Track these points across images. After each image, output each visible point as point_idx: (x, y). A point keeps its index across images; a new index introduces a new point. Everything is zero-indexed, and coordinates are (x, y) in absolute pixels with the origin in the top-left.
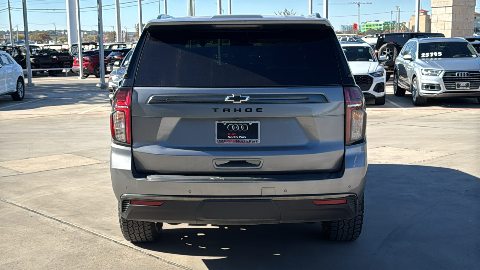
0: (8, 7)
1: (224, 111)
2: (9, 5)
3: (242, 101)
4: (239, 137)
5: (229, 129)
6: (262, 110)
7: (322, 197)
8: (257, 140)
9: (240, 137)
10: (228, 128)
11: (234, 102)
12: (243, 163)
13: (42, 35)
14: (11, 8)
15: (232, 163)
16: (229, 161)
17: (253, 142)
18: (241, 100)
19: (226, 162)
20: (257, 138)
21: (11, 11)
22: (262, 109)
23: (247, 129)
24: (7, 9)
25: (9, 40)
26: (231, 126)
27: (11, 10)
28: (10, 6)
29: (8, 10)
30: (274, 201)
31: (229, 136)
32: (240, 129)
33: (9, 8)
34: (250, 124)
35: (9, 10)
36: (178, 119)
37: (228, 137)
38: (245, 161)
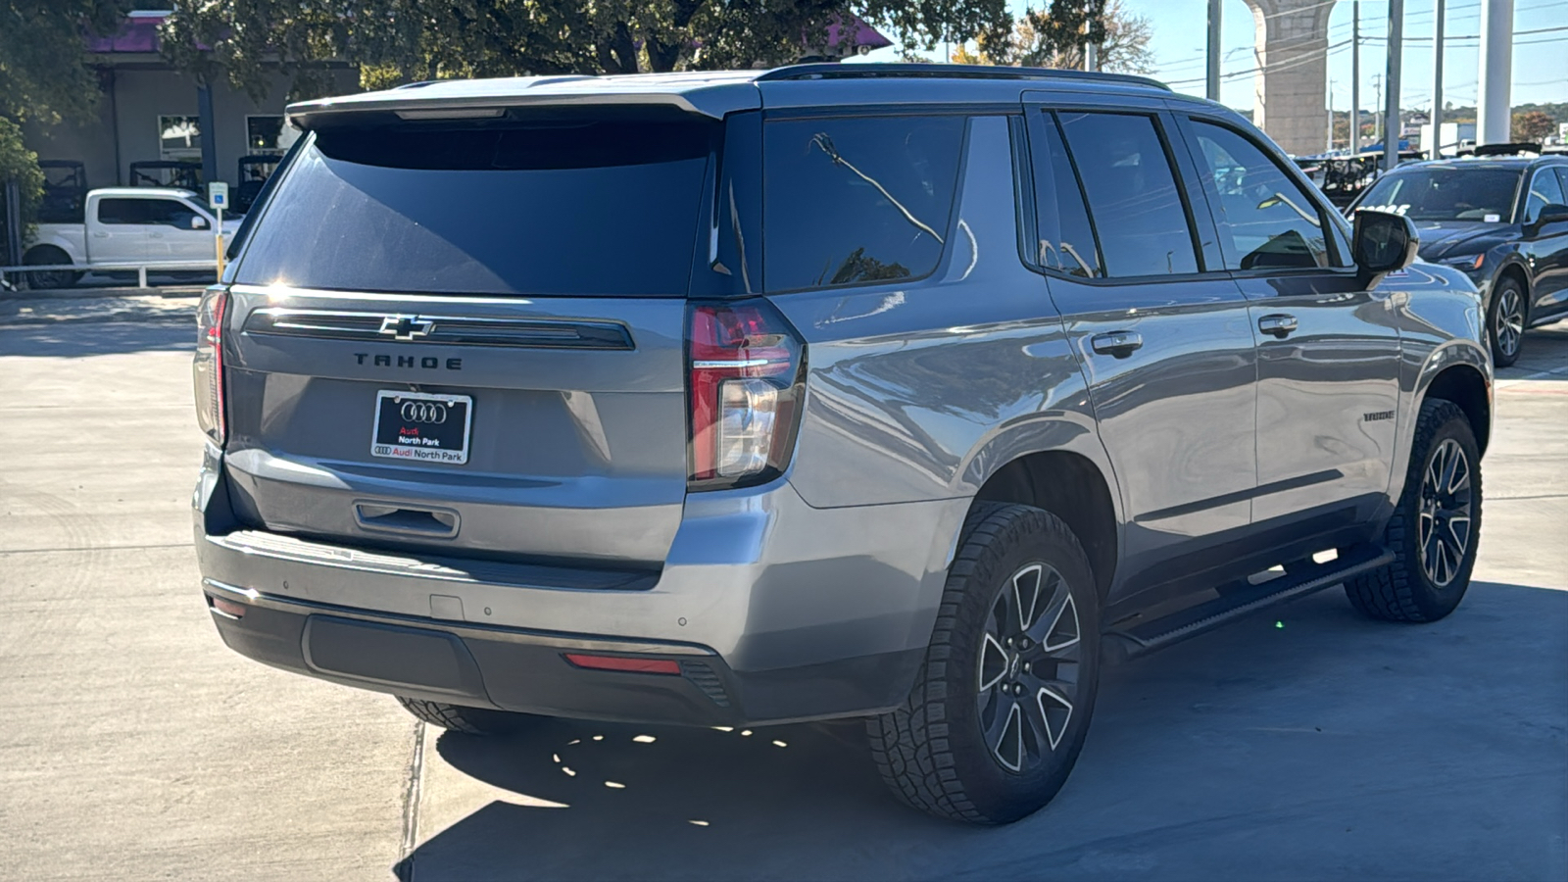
0: (1351, 36)
1: (377, 363)
2: (1356, 29)
3: (414, 336)
4: (424, 442)
5: (404, 417)
6: (459, 364)
7: (587, 644)
8: (460, 453)
9: (425, 440)
10: (402, 412)
11: (398, 338)
12: (424, 519)
13: (1528, 120)
14: (1361, 38)
15: (402, 517)
16: (395, 510)
17: (450, 457)
18: (412, 333)
19: (387, 512)
20: (460, 448)
21: (1360, 47)
22: (460, 360)
23: (443, 420)
24: (1350, 41)
25: (1416, 138)
26: (408, 408)
27: (1362, 44)
28: (1360, 33)
29: (1351, 44)
30: (460, 638)
31: (402, 435)
32: (429, 418)
33: (1356, 37)
34: (451, 404)
35: (1356, 45)
36: (306, 379)
37: (401, 438)
38: (430, 513)
